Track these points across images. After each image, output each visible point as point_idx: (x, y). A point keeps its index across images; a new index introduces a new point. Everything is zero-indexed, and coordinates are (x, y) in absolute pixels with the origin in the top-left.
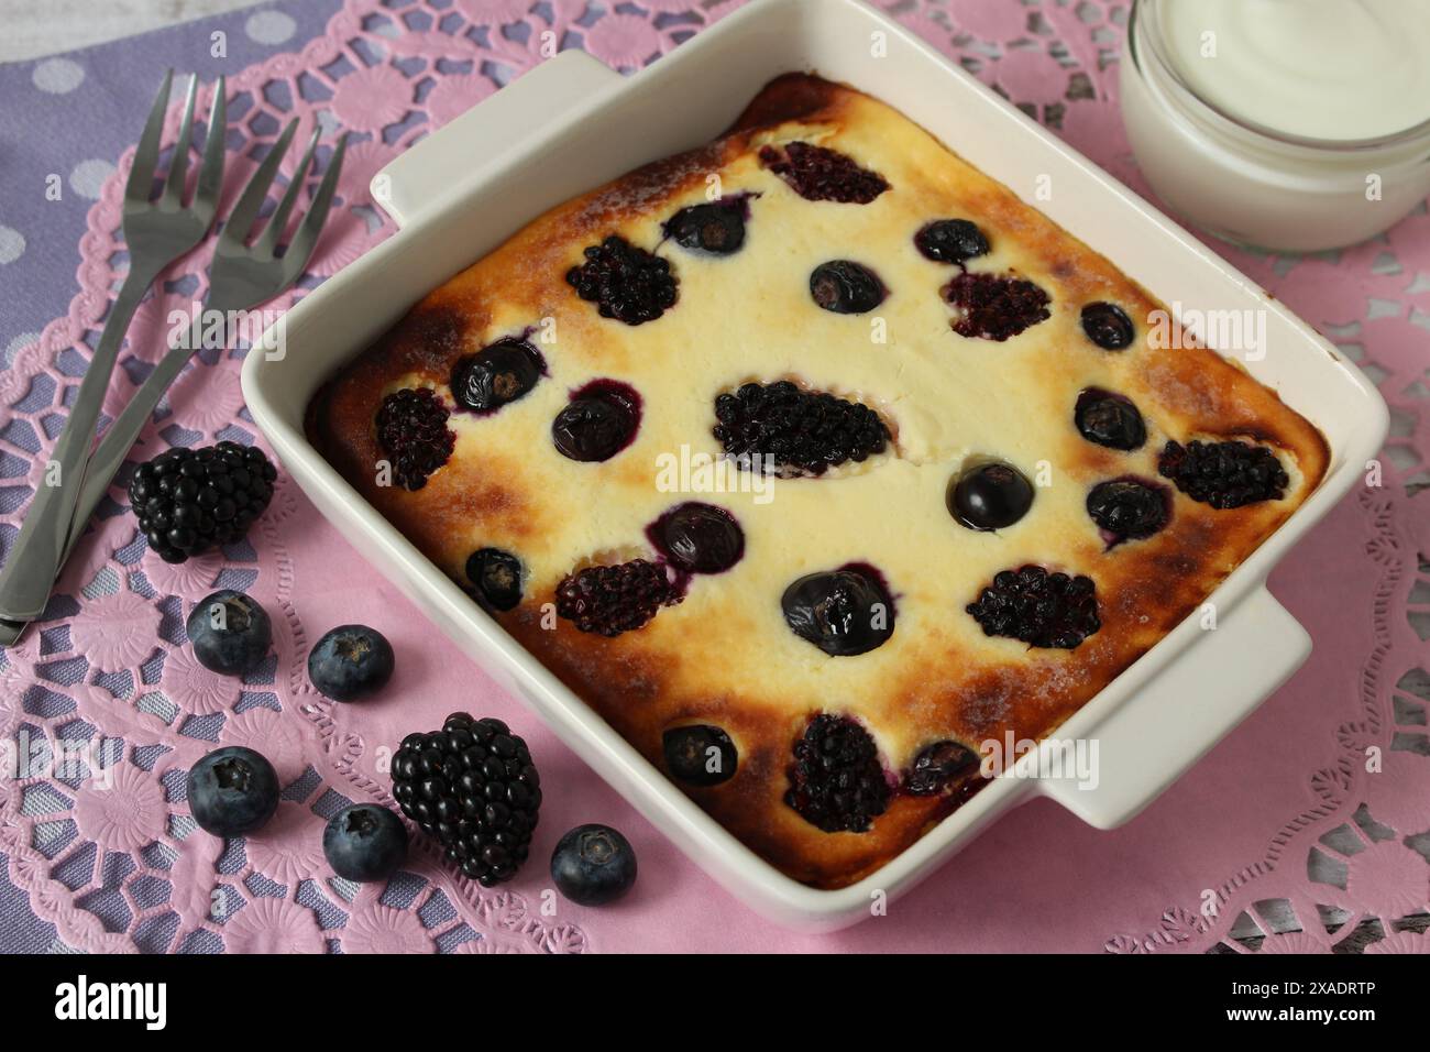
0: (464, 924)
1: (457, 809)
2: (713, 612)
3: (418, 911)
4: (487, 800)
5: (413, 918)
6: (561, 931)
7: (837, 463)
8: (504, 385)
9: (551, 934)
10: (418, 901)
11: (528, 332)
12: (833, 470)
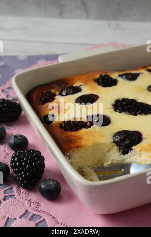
0: (14, 195)
1: (20, 165)
2: (95, 132)
3: (5, 190)
4: (27, 164)
5: (3, 191)
6: (36, 202)
7: (139, 114)
8: (70, 91)
9: (33, 203)
10: (6, 188)
11: (81, 86)
12: (139, 116)
